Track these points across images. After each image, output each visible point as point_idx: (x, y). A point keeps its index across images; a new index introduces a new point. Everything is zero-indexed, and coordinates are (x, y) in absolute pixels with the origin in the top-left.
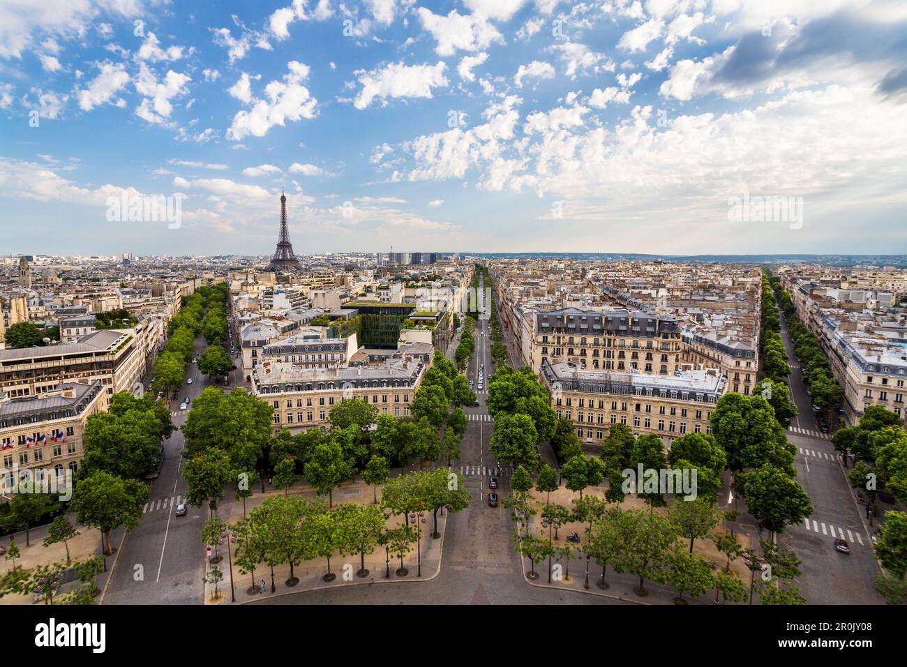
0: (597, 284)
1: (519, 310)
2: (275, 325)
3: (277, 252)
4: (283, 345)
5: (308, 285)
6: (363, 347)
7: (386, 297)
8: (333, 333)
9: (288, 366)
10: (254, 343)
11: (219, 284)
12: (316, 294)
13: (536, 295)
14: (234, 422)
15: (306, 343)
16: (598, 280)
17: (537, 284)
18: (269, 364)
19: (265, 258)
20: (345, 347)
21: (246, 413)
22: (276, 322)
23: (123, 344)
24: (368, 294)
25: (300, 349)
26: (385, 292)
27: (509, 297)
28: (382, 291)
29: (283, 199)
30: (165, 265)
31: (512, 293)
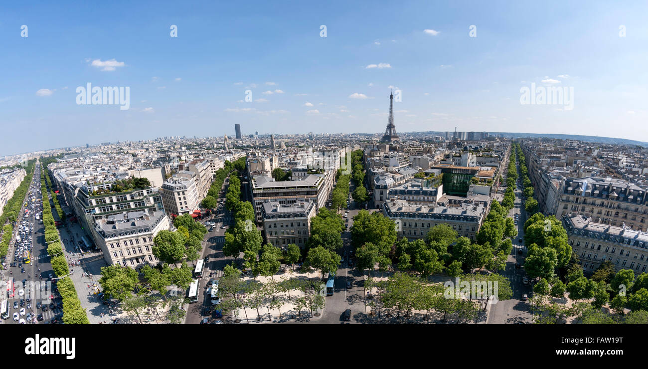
0: (601, 160)
1: (546, 176)
2: (393, 177)
3: (386, 131)
4: (400, 189)
5: (408, 152)
6: (445, 194)
7: (458, 162)
8: (428, 184)
9: (404, 202)
10: (382, 186)
11: (357, 150)
12: (415, 158)
13: (558, 166)
14: (378, 231)
15: (413, 189)
16: (602, 158)
17: (559, 158)
18: (393, 200)
19: (379, 135)
20: (436, 192)
21: (385, 227)
22: (393, 175)
23: (320, 183)
24: (447, 160)
25: (410, 192)
26: (458, 158)
27: (539, 166)
28: (456, 158)
29: (391, 97)
30: (328, 138)
31: (542, 163)
